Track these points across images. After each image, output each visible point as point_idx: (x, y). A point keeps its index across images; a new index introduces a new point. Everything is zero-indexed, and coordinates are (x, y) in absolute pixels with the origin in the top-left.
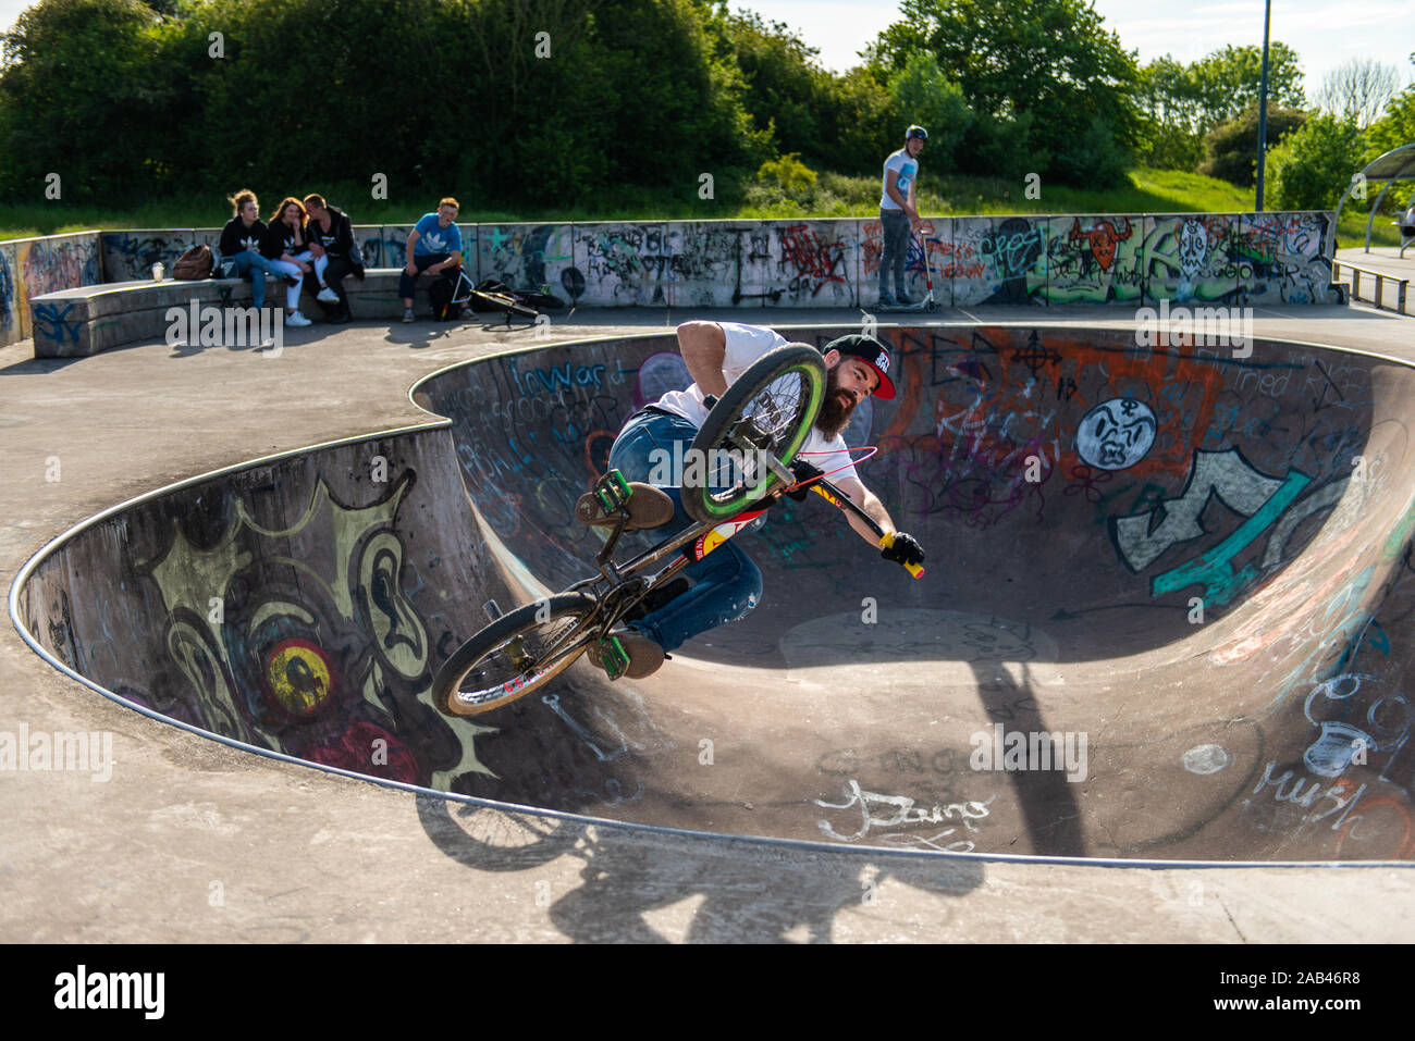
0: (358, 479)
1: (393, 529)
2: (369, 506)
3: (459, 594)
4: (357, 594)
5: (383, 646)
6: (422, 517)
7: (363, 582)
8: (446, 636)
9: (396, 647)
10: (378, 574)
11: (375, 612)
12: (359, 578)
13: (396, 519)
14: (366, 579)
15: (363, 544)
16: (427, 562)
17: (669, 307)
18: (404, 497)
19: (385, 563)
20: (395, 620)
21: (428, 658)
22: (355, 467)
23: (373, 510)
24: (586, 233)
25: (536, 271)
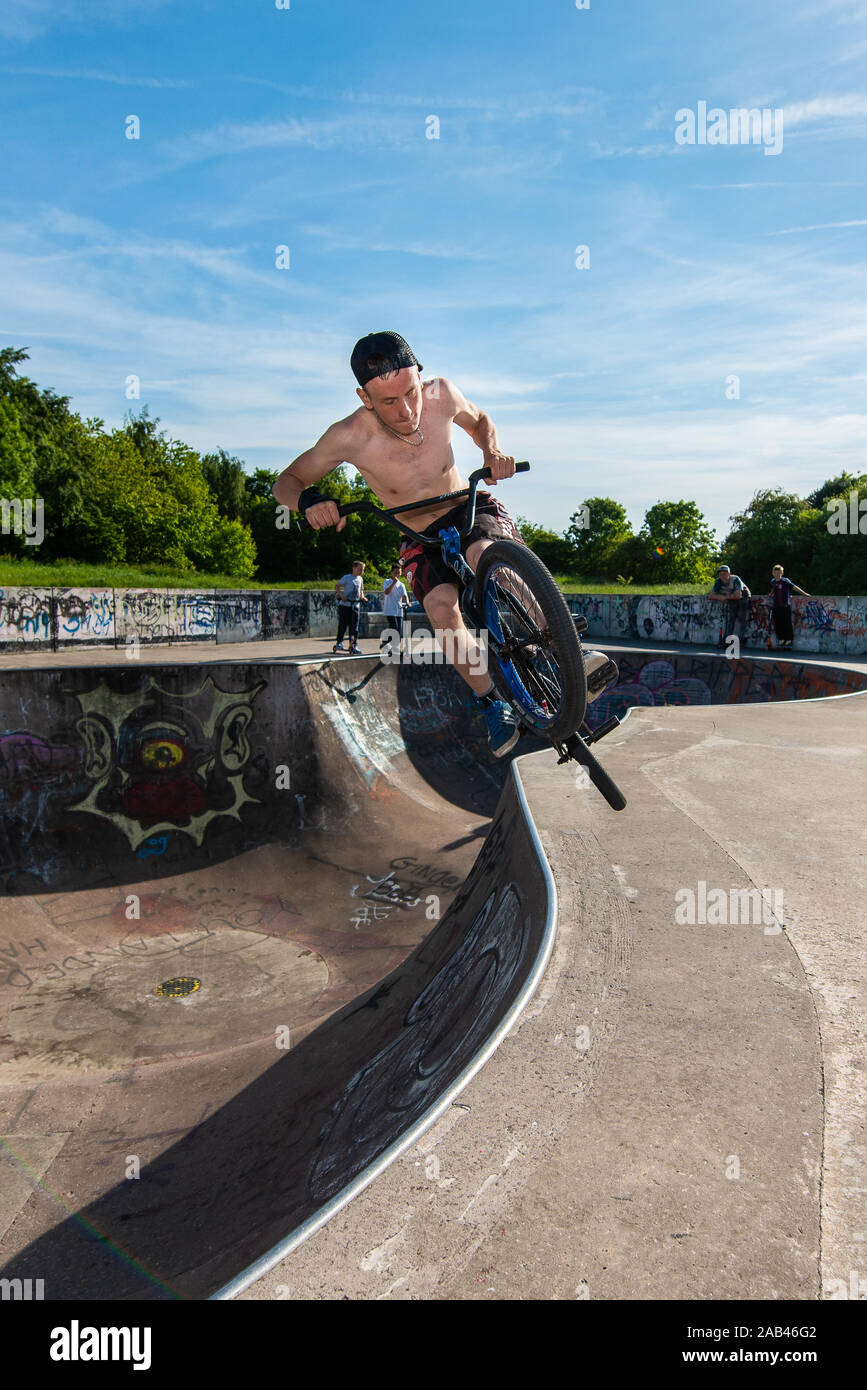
0: (233, 680)
1: (250, 705)
2: (238, 693)
3: (277, 740)
4: (219, 729)
5: (222, 752)
6: (267, 702)
7: (224, 724)
8: (261, 757)
9: (230, 755)
10: (234, 723)
11: (225, 738)
12: (222, 722)
13: (252, 701)
14: (227, 723)
15: (230, 709)
16: (265, 722)
17: (691, 643)
18: (259, 692)
19: (241, 719)
20: (236, 743)
21: (245, 764)
22: (233, 675)
23: (240, 695)
24: (656, 600)
25: (633, 619)
